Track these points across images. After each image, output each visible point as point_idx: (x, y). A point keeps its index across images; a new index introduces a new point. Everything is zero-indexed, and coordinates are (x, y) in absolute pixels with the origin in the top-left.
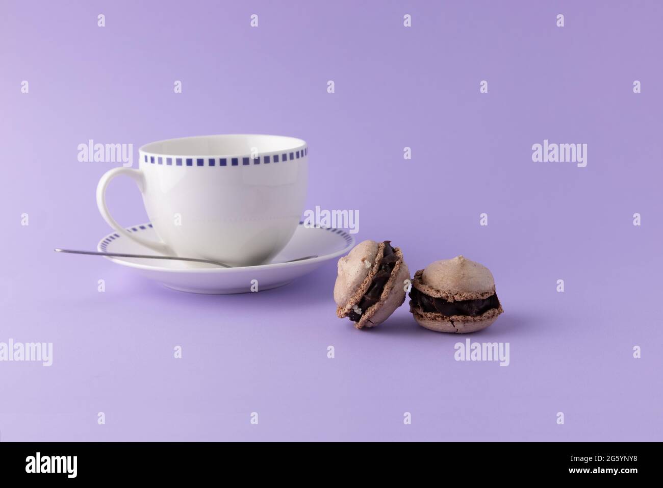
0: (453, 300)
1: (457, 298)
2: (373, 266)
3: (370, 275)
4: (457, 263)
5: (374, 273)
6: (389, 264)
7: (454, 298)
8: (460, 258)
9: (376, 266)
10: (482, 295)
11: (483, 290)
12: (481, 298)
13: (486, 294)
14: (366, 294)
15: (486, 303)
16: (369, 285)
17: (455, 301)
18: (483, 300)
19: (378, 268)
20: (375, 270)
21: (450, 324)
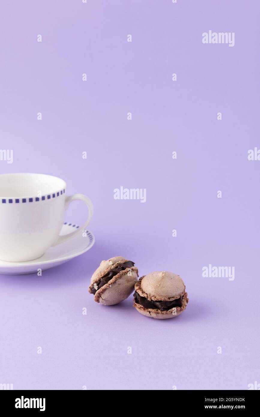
0: (150, 299)
1: (153, 299)
2: (113, 265)
3: (109, 269)
4: (160, 276)
5: (112, 268)
6: (122, 267)
7: (151, 298)
8: (163, 273)
9: (114, 265)
10: (169, 298)
11: (170, 295)
12: (168, 300)
13: (172, 298)
14: (102, 278)
15: (173, 303)
16: (106, 273)
17: (152, 300)
18: (171, 302)
19: (115, 267)
20: (113, 267)
21: (148, 313)
